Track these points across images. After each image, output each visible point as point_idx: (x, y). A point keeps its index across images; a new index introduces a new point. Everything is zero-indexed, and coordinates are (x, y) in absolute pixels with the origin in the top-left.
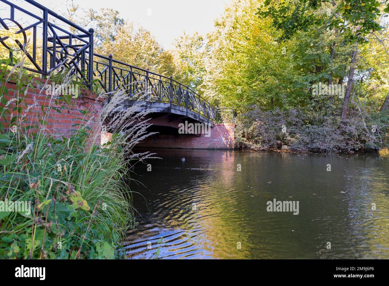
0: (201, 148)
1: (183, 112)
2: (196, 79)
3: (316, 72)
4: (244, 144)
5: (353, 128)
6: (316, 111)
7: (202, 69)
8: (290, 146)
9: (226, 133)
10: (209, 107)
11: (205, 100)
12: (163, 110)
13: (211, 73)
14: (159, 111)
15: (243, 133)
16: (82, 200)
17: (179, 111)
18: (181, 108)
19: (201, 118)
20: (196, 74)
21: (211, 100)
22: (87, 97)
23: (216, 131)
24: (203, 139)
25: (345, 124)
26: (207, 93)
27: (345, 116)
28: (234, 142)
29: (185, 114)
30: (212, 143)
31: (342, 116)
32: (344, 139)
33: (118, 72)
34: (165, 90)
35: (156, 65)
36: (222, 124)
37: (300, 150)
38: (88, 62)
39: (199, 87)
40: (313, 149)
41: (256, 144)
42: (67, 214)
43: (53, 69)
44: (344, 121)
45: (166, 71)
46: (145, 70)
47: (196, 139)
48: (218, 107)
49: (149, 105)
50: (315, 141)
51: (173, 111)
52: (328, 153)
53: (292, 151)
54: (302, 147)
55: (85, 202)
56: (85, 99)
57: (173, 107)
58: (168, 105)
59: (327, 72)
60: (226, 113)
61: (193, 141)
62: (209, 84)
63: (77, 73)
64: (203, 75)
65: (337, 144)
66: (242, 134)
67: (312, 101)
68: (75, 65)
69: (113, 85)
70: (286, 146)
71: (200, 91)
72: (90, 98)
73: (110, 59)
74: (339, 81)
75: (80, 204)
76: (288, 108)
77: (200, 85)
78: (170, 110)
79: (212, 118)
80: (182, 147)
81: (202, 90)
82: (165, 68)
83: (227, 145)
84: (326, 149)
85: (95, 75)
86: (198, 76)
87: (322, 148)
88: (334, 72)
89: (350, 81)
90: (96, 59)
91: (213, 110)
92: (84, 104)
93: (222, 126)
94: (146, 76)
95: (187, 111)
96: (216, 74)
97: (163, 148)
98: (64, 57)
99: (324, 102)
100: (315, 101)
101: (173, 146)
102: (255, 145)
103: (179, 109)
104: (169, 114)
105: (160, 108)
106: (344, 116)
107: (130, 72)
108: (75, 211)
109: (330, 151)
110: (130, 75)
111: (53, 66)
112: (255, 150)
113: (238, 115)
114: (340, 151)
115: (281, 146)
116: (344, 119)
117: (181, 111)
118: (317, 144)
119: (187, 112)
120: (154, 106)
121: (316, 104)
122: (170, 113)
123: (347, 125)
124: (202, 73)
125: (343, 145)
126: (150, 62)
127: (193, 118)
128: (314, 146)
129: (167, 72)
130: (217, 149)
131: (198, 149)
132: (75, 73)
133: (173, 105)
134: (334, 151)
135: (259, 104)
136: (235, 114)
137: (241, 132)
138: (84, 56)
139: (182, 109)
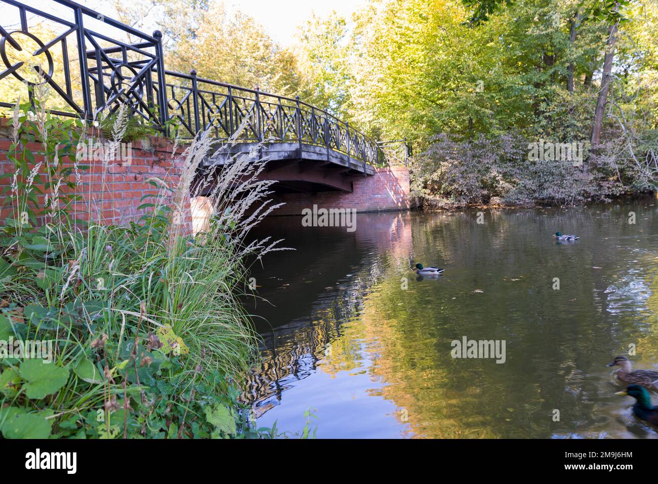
1: (321, 154)
2: (339, 93)
3: (545, 65)
4: (427, 200)
5: (611, 161)
6: (548, 134)
7: (347, 75)
8: (503, 197)
9: (395, 184)
10: (365, 143)
11: (356, 131)
12: (289, 155)
13: (363, 82)
14: (282, 158)
15: (425, 183)
16: (175, 337)
17: (315, 155)
18: (317, 150)
19: (352, 161)
21: (365, 130)
22: (162, 150)
23: (379, 181)
24: (357, 195)
25: (598, 152)
26: (360, 118)
27: (598, 139)
28: (409, 197)
29: (325, 159)
30: (373, 202)
31: (593, 140)
32: (595, 179)
33: (208, 98)
34: (288, 120)
35: (269, 75)
36: (388, 168)
37: (521, 203)
38: (157, 86)
39: (344, 107)
40: (543, 199)
41: (447, 198)
42: (155, 366)
44: (595, 148)
45: (288, 84)
46: (253, 89)
47: (347, 196)
48: (379, 140)
49: (265, 148)
50: (546, 185)
51: (304, 155)
52: (568, 204)
53: (509, 206)
54: (524, 199)
55: (180, 340)
56: (159, 154)
57: (304, 148)
58: (295, 146)
59: (563, 63)
60: (394, 149)
61: (342, 200)
62: (363, 101)
63: (141, 110)
64: (349, 87)
65: (583, 188)
66: (423, 183)
67: (541, 118)
68: (135, 95)
69: (201, 116)
70: (497, 198)
71: (346, 113)
72: (168, 151)
73: (193, 77)
74: (586, 79)
75: (172, 345)
76: (497, 132)
77: (345, 102)
78: (300, 154)
79: (371, 160)
81: (350, 112)
82: (286, 79)
83: (398, 203)
84: (564, 199)
85: (172, 108)
87: (558, 196)
88: (575, 63)
89: (606, 77)
90: (169, 79)
91: (371, 146)
92: (158, 162)
93: (388, 173)
94: (255, 101)
95: (328, 152)
96: (373, 83)
97: (292, 215)
98: (117, 85)
99: (560, 119)
100: (546, 118)
102: (445, 200)
103: (315, 151)
104: (299, 161)
105: (283, 153)
106: (595, 140)
107: (227, 96)
108: (166, 358)
109: (571, 201)
110: (228, 101)
111: (101, 103)
112: (445, 209)
113: (414, 151)
114: (589, 199)
115: (489, 198)
116: (595, 144)
117: (317, 154)
118: (550, 190)
119: (328, 155)
120: (272, 150)
121: (548, 122)
122: (300, 159)
123: (600, 155)
124: (348, 83)
125: (591, 189)
126: (259, 71)
127: (339, 163)
128: (545, 193)
129: (289, 86)
130: (381, 211)
132: (139, 109)
133: (304, 144)
134: (579, 200)
135: (449, 130)
136: (409, 150)
137: (422, 180)
138: (149, 78)
139: (320, 151)
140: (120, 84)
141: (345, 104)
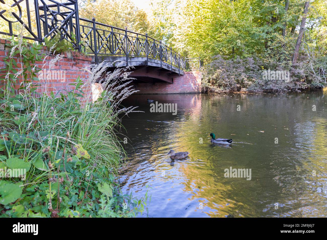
0: (174, 93)
1: (158, 64)
2: (168, 33)
3: (272, 22)
4: (210, 89)
5: (302, 72)
6: (271, 57)
7: (172, 24)
8: (248, 88)
9: (194, 80)
10: (180, 59)
11: (176, 53)
12: (141, 64)
13: (180, 27)
14: (138, 65)
16: (84, 150)
17: (155, 64)
18: (156, 61)
19: (173, 68)
20: (167, 29)
21: (180, 52)
22: (78, 58)
23: (186, 78)
24: (175, 85)
25: (295, 67)
26: (178, 46)
27: (296, 61)
28: (201, 86)
29: (160, 66)
30: (183, 88)
32: (294, 80)
33: (101, 33)
34: (142, 46)
35: (133, 23)
36: (191, 72)
37: (256, 91)
38: (75, 26)
39: (170, 40)
40: (267, 90)
41: (220, 87)
42: (73, 164)
43: (46, 36)
44: (294, 65)
46: (124, 29)
47: (170, 85)
48: (187, 58)
49: (130, 60)
50: (269, 83)
51: (149, 64)
52: (279, 93)
53: (250, 92)
54: (258, 89)
55: (86, 152)
56: (76, 60)
57: (149, 60)
58: (145, 59)
59: (281, 22)
60: (194, 62)
61: (167, 87)
62: (179, 37)
63: (67, 38)
64: (173, 30)
65: (287, 85)
66: (208, 80)
67: (268, 49)
68: (64, 30)
69: (97, 42)
70: (244, 88)
71: (170, 43)
72: (80, 59)
73: (93, 22)
74: (292, 30)
75: (82, 154)
76: (246, 55)
77: (171, 38)
78: (147, 63)
79: (182, 67)
80: (158, 93)
81: (173, 43)
82: (141, 25)
83: (195, 89)
84: (277, 90)
85: (82, 37)
86: (169, 30)
87: (275, 88)
89: (302, 29)
90: (81, 22)
91: (183, 60)
92: (75, 65)
93: (191, 74)
94: (125, 35)
95: (161, 62)
96: (185, 28)
97: (142, 94)
98: (54, 24)
99: (278, 50)
100: (270, 49)
101: (151, 92)
102: (218, 88)
103: (155, 62)
104: (147, 67)
105: (139, 62)
106: (294, 61)
107: (111, 32)
108: (79, 160)
109: (281, 91)
110: (111, 35)
111: (46, 33)
112: (219, 93)
113: (204, 64)
114: (290, 91)
115: (240, 88)
116: (294, 63)
117: (156, 63)
118: (271, 85)
119: (161, 64)
120: (133, 61)
121: (272, 52)
122: (147, 65)
123: (297, 68)
124: (172, 28)
125: (291, 86)
126: (127, 20)
127: (167, 68)
128: (268, 87)
129: (143, 28)
130: (187, 93)
131: (171, 94)
132: (66, 37)
133: (149, 58)
134: (285, 91)
135: (222, 53)
136: (202, 63)
137: (207, 78)
138: (71, 21)
139: (157, 62)
140: (56, 24)
141: (170, 39)
